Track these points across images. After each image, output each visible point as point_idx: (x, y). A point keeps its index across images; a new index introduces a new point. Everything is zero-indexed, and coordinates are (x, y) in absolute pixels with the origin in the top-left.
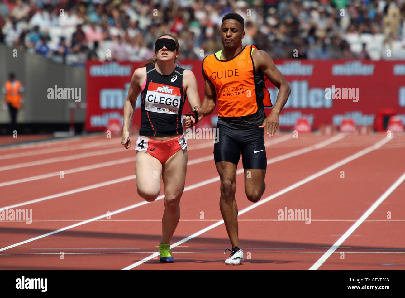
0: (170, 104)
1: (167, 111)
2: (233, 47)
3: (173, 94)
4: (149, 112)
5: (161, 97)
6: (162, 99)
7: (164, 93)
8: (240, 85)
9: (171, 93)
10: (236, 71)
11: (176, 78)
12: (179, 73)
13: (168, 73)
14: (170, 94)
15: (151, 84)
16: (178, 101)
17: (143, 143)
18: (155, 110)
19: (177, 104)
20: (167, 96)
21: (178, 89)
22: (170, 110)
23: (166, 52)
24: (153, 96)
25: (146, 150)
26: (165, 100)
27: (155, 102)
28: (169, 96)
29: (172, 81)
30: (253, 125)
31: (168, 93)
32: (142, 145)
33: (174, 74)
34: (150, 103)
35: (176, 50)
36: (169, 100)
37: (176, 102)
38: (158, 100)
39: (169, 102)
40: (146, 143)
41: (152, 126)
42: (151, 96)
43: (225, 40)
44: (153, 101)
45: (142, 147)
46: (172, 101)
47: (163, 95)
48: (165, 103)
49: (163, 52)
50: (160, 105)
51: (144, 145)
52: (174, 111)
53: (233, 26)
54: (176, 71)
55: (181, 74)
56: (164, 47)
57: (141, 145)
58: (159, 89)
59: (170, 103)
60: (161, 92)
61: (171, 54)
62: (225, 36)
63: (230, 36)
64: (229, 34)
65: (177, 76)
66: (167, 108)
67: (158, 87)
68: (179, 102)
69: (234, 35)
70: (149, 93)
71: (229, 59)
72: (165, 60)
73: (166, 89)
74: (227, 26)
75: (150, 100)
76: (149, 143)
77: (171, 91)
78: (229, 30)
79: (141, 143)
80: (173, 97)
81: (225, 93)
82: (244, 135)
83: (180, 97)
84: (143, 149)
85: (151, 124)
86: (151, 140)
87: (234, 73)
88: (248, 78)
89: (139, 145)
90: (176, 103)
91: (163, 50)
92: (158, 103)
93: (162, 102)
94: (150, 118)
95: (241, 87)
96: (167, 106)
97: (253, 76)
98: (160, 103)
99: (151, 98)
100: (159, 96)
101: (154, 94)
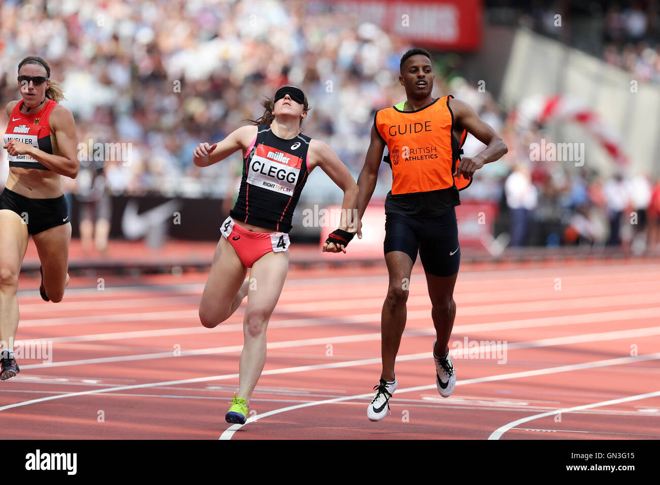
0: (283, 179)
1: (277, 188)
3: (289, 164)
5: (271, 167)
6: (273, 169)
7: (277, 161)
9: (287, 163)
10: (428, 124)
11: (298, 146)
12: (305, 141)
14: (285, 164)
16: (295, 175)
17: (229, 226)
18: (260, 184)
19: (294, 179)
20: (280, 167)
21: (298, 160)
22: (282, 187)
23: (289, 101)
24: (260, 164)
26: (276, 171)
27: (261, 172)
28: (283, 167)
29: (293, 148)
33: (296, 140)
34: (255, 172)
37: (291, 176)
38: (266, 170)
39: (282, 176)
42: (257, 164)
44: (259, 171)
46: (286, 175)
47: (275, 165)
48: (275, 174)
50: (268, 177)
52: (288, 190)
54: (300, 138)
56: (287, 96)
58: (271, 155)
59: (284, 176)
60: (273, 160)
63: (424, 77)
65: (300, 144)
66: (278, 183)
67: (270, 153)
68: (296, 178)
70: (255, 158)
73: (281, 157)
75: (255, 169)
77: (287, 160)
79: (227, 224)
83: (299, 170)
90: (292, 178)
92: (266, 174)
93: (271, 173)
96: (279, 180)
98: (269, 175)
99: (257, 166)
100: (268, 164)
101: (262, 160)
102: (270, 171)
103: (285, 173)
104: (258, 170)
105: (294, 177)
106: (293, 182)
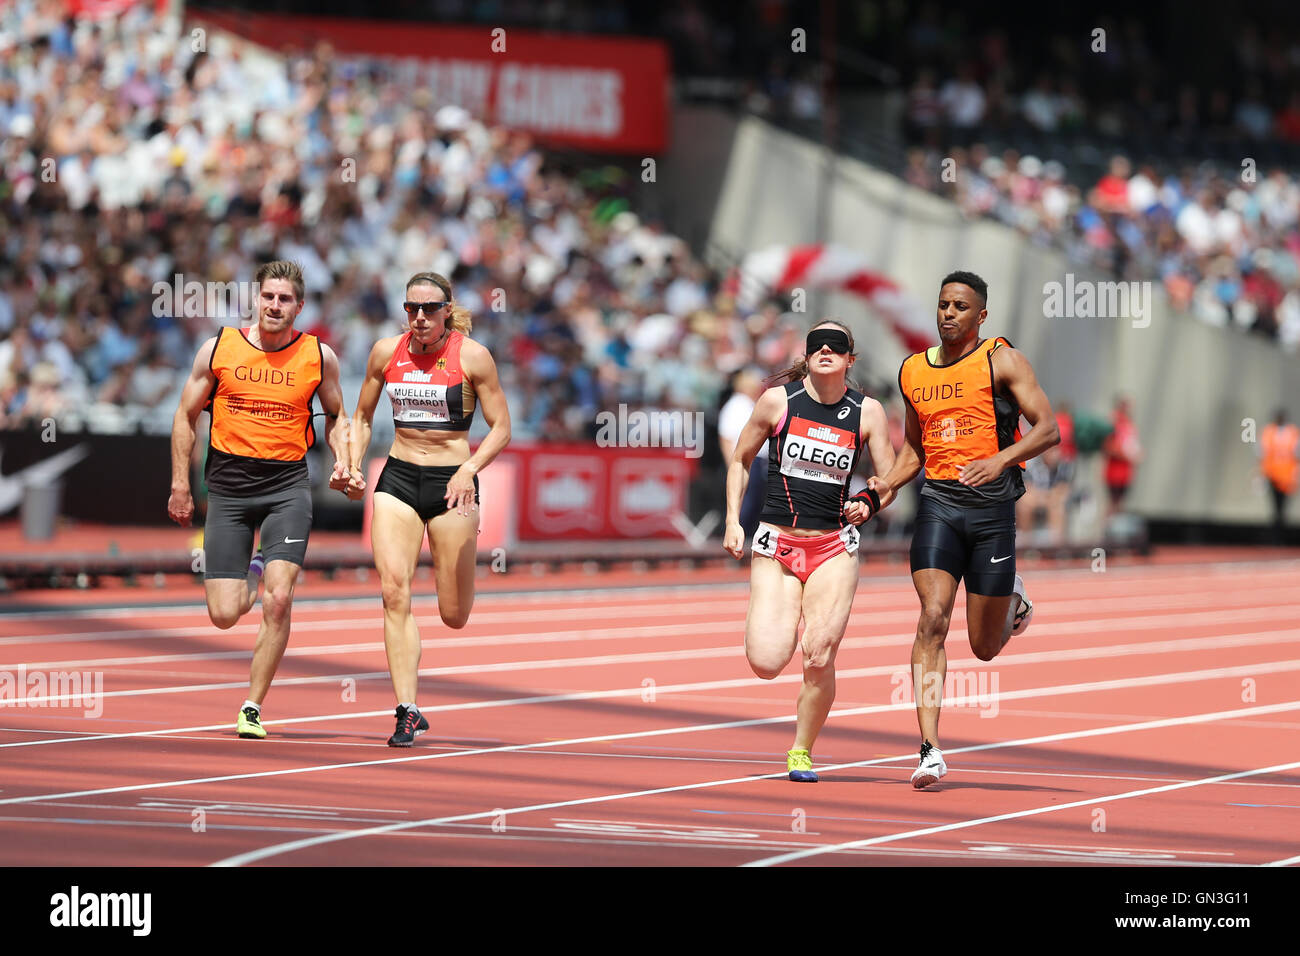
0: (833, 465)
1: (824, 478)
2: (957, 339)
3: (839, 444)
4: (788, 478)
5: (815, 450)
6: (817, 453)
7: (821, 441)
8: (965, 416)
9: (836, 442)
10: (959, 387)
11: (847, 412)
12: (854, 403)
13: (832, 400)
14: (834, 444)
15: (796, 420)
16: (848, 458)
17: (768, 539)
18: (800, 474)
19: (847, 464)
20: (827, 448)
21: (850, 434)
22: (831, 476)
23: (828, 356)
24: (798, 447)
25: (773, 552)
26: (823, 454)
27: (801, 458)
28: (831, 448)
29: (841, 416)
30: (991, 501)
31: (828, 442)
32: (766, 542)
33: (843, 402)
34: (792, 459)
35: (848, 353)
36: (830, 457)
37: (844, 460)
38: (808, 455)
39: (831, 460)
40: (773, 539)
41: (791, 506)
42: (794, 446)
43: (942, 325)
44: (798, 457)
45: (766, 546)
46: (836, 459)
47: (819, 445)
48: (821, 460)
49: (824, 356)
50: (812, 463)
51: (770, 542)
52: (839, 477)
53: (958, 297)
54: (849, 398)
55: (858, 406)
56: (825, 347)
57: (763, 540)
58: (812, 432)
59: (834, 461)
60: (816, 439)
61: (838, 362)
62: (943, 317)
63: (952, 317)
64: (949, 312)
65: (849, 409)
66: (825, 472)
67: (810, 429)
68: (850, 462)
69: (961, 315)
70: (790, 438)
71: (950, 362)
72: (825, 373)
73: (826, 433)
74: (947, 297)
75: (792, 454)
76: (780, 540)
77: (835, 438)
78: (951, 305)
79: (764, 537)
80: (840, 451)
81: (937, 430)
82: (976, 522)
83: (853, 451)
84: (767, 550)
85: (789, 503)
86: (785, 534)
87: (954, 390)
88: (980, 403)
89: (760, 542)
91: (823, 353)
92: (807, 459)
93: (816, 459)
94: (789, 491)
95: (967, 419)
96: (826, 467)
97: (991, 399)
98: (812, 460)
99: (794, 450)
100: (810, 445)
101: (801, 441)
102: (814, 455)
103: (835, 456)
104: (796, 455)
105: (847, 461)
106: (846, 468)
